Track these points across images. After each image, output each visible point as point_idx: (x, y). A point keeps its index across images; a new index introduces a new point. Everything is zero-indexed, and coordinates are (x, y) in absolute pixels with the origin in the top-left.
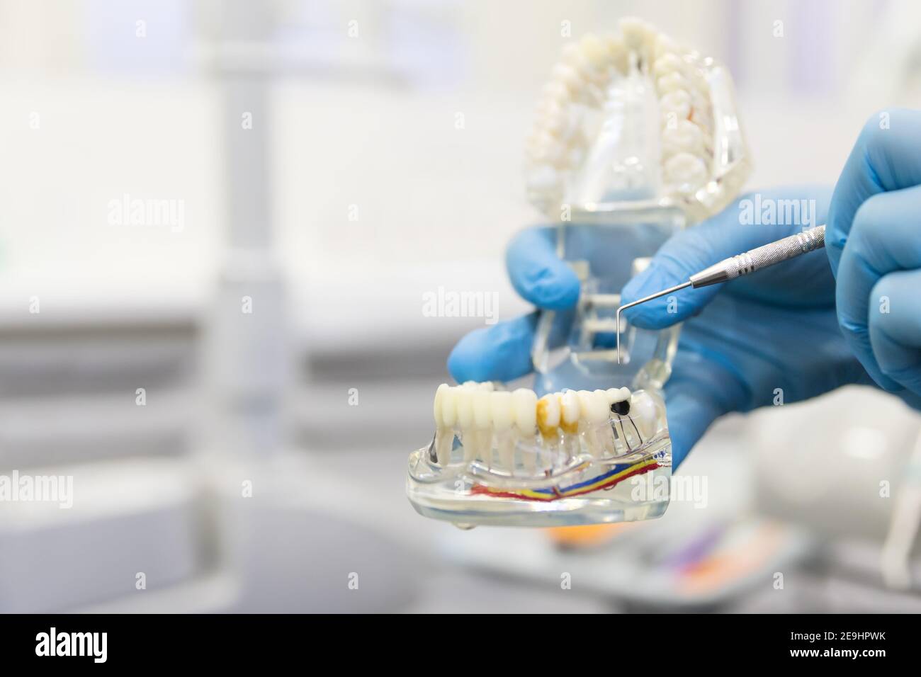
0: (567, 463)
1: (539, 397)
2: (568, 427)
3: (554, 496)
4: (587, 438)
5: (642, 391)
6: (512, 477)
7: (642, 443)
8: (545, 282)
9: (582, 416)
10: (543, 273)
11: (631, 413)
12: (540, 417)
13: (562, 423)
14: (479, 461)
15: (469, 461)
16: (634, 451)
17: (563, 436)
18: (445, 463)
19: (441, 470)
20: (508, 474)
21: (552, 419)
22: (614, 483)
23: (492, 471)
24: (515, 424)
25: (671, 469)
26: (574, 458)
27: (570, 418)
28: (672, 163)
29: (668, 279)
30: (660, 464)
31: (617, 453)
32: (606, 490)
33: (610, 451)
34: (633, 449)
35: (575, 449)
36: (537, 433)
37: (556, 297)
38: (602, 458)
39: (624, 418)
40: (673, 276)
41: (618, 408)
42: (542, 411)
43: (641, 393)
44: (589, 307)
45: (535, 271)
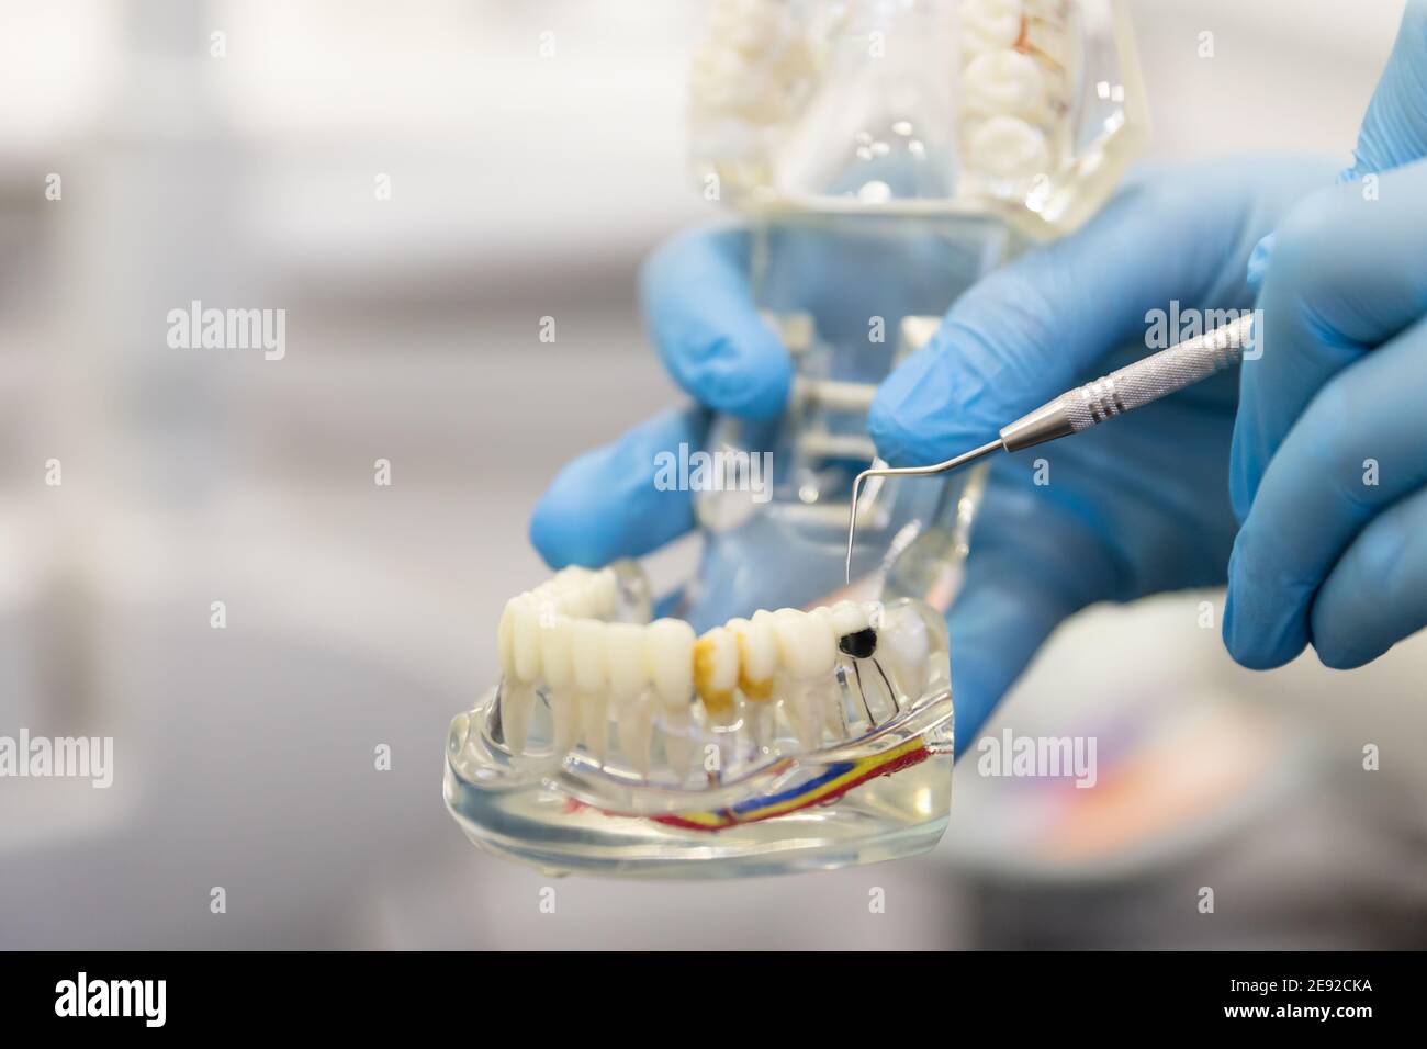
0: (751, 759)
1: (699, 633)
2: (754, 689)
3: (724, 821)
4: (790, 709)
5: (906, 600)
6: (645, 784)
7: (898, 711)
8: (721, 366)
9: (781, 663)
10: (718, 347)
11: (879, 654)
12: (699, 672)
13: (743, 681)
14: (582, 747)
15: (564, 752)
16: (882, 728)
17: (743, 704)
18: (519, 746)
19: (510, 759)
20: (635, 776)
21: (722, 676)
22: (838, 793)
23: (607, 769)
24: (651, 684)
25: (952, 756)
26: (766, 750)
27: (759, 670)
28: (981, 135)
29: (964, 377)
30: (932, 749)
31: (847, 734)
32: (825, 806)
33: (834, 730)
34: (880, 723)
35: (765, 731)
36: (694, 698)
37: (745, 398)
38: (818, 747)
39: (863, 663)
40: (973, 372)
41: (852, 643)
42: (702, 663)
43: (902, 605)
44: (812, 406)
45: (702, 341)
